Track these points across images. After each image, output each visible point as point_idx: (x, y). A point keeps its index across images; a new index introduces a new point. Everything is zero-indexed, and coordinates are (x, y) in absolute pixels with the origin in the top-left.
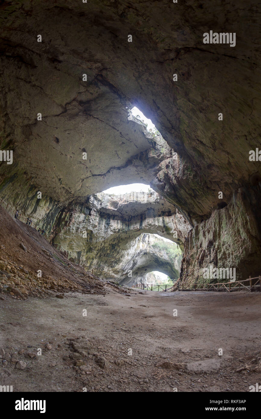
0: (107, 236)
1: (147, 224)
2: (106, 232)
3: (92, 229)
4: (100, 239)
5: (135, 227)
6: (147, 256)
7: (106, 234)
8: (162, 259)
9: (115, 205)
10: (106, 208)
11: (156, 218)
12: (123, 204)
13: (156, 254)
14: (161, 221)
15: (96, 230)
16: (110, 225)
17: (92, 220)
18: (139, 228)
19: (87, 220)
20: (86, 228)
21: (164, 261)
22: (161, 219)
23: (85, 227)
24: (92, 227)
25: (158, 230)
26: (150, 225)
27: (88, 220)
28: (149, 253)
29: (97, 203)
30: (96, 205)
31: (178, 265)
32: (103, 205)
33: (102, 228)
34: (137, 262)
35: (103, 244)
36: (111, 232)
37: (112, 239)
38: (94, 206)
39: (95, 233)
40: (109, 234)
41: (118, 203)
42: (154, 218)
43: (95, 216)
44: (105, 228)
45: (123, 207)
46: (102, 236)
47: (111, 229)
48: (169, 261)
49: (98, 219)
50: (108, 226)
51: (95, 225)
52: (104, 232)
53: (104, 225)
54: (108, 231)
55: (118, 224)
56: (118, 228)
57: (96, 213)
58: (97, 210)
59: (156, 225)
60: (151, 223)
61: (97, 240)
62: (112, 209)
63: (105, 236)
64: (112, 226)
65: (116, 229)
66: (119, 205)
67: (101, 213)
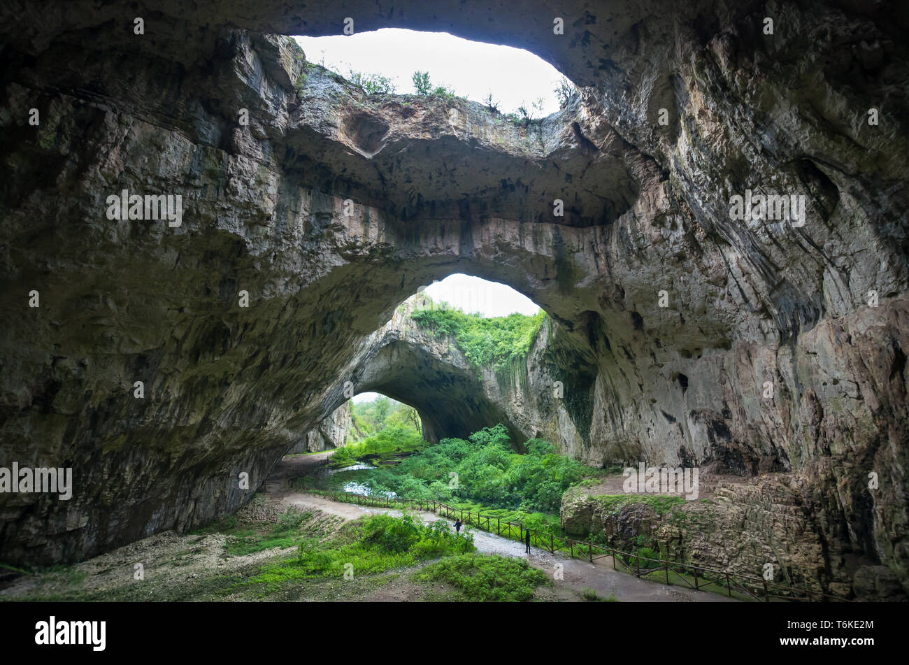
0: (315, 272)
1: (493, 241)
2: (309, 256)
3: (242, 234)
4: (282, 288)
5: (440, 246)
6: (395, 353)
7: (308, 265)
8: (446, 365)
9: (366, 133)
10: (323, 136)
11: (530, 226)
12: (413, 135)
13: (425, 348)
14: (548, 241)
15: (267, 237)
16: (333, 222)
17: (246, 183)
18: (457, 253)
19: (212, 174)
20: (207, 218)
21: (452, 371)
22: (549, 230)
23: (203, 212)
24: (241, 217)
25: (528, 270)
26: (505, 247)
27: (222, 181)
28: (405, 343)
30: (269, 103)
31: (497, 388)
32: (308, 118)
33: (296, 233)
34: (361, 375)
35: (290, 309)
36: (334, 257)
37: (331, 290)
38: (256, 109)
39: (257, 254)
40: (324, 267)
41: (387, 128)
42: (522, 222)
43: (257, 161)
44: (310, 232)
45: (409, 150)
46: (292, 271)
47: (336, 244)
48: (467, 373)
49: (273, 180)
50: (321, 227)
51: (259, 210)
52: (301, 254)
53: (305, 220)
54: (319, 248)
55: (368, 221)
56: (370, 244)
57: (263, 148)
58: (267, 134)
59: (526, 251)
60: (508, 240)
61: (265, 292)
62: (349, 149)
63: (305, 273)
64: (341, 229)
65: (358, 244)
66: (387, 137)
67: (289, 152)
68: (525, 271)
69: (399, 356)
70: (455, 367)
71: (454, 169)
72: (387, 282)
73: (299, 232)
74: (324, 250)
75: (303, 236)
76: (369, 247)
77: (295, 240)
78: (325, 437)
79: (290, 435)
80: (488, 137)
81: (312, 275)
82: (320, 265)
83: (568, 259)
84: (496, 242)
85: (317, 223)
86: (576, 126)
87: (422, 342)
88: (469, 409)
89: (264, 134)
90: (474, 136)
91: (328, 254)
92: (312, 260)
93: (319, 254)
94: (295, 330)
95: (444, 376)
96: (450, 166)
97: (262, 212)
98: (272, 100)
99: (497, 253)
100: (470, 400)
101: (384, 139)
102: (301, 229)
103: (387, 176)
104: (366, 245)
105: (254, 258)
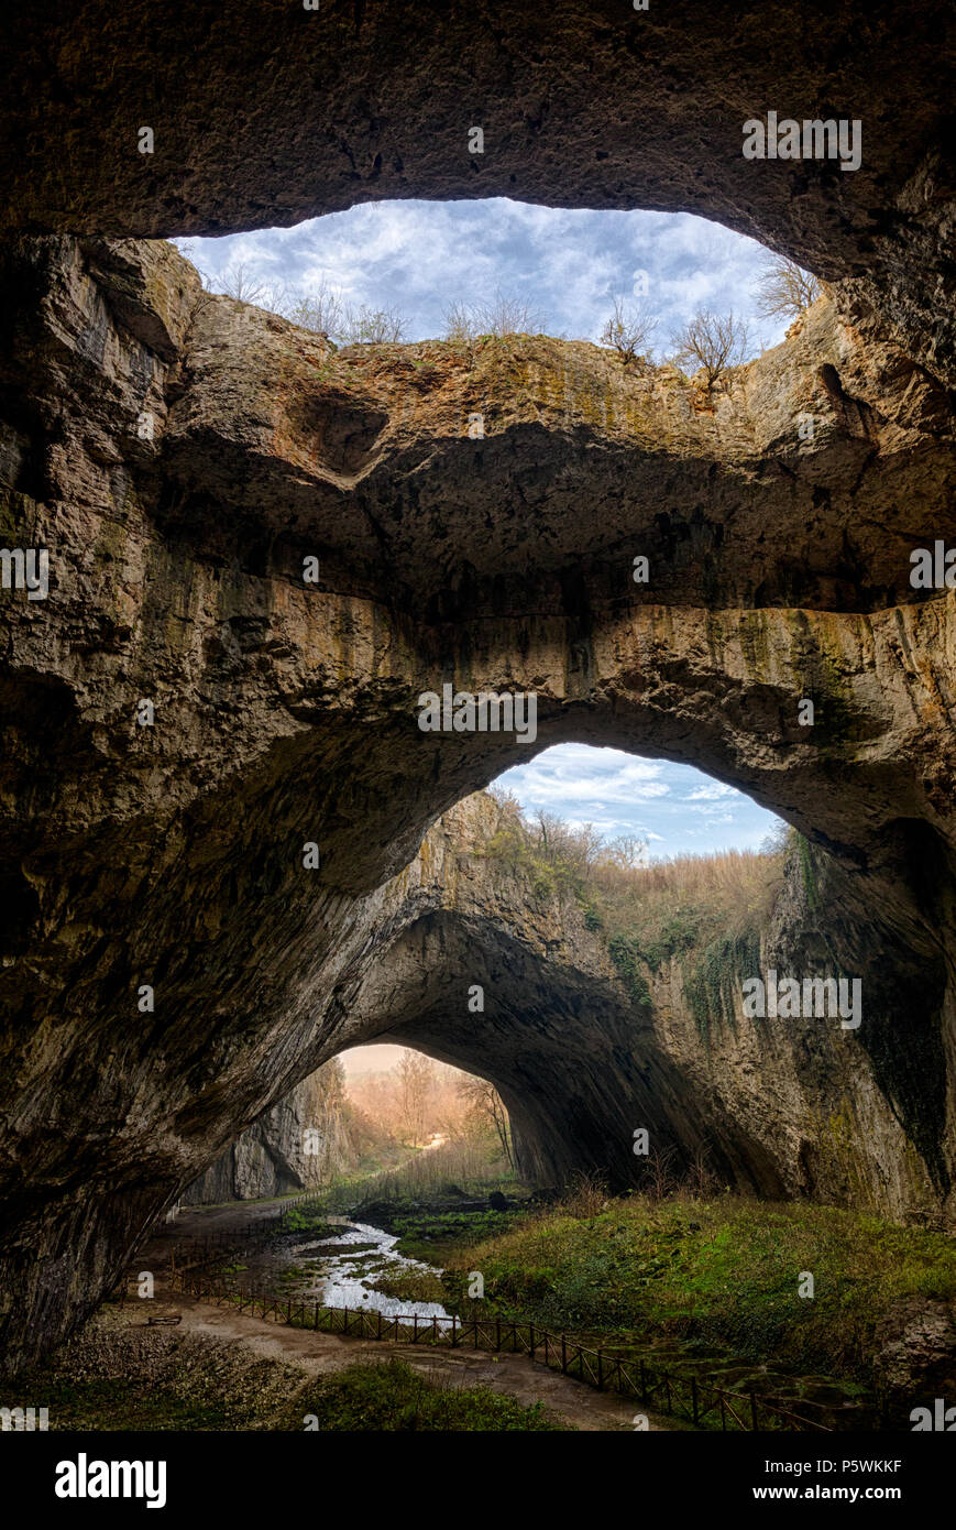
0: (231, 754)
1: (646, 658)
3: (67, 673)
4: (157, 792)
5: (519, 677)
6: (433, 941)
7: (216, 737)
8: (558, 970)
9: (340, 433)
10: (242, 448)
11: (734, 616)
12: (442, 431)
13: (505, 928)
14: (781, 650)
15: (121, 677)
16: (270, 636)
18: (560, 693)
21: (574, 984)
22: (781, 625)
24: (63, 636)
25: (737, 724)
26: (677, 671)
28: (455, 917)
29: (128, 372)
30: (123, 385)
31: (691, 1026)
32: (207, 410)
33: (186, 667)
34: (353, 998)
35: (176, 840)
36: (274, 715)
37: (271, 793)
38: (96, 400)
39: (100, 717)
40: (253, 740)
41: (384, 420)
42: (712, 610)
43: (98, 513)
44: (220, 662)
45: (436, 465)
46: (180, 753)
47: (278, 688)
48: (609, 986)
49: (135, 553)
50: (244, 650)
51: (103, 620)
52: (200, 713)
53: (209, 636)
54: (240, 697)
55: (349, 631)
56: (356, 682)
57: (112, 483)
58: (121, 451)
59: (728, 679)
60: (681, 655)
61: (118, 802)
62: (300, 472)
63: (208, 757)
64: (288, 651)
65: (328, 684)
66: (384, 439)
67: (170, 491)
68: (728, 727)
69: (442, 951)
70: (579, 975)
71: (544, 499)
72: (402, 768)
73: (195, 663)
74: (251, 701)
75: (205, 673)
76: (354, 689)
77: (186, 681)
78: (275, 1157)
79: (185, 1151)
80: (616, 418)
81: (226, 761)
82: (243, 735)
83: (838, 692)
84: (653, 662)
85: (234, 641)
86: (829, 374)
87: (498, 912)
88: (622, 1080)
89: (114, 452)
90: (582, 419)
91: (259, 708)
92: (225, 727)
93: (240, 711)
94: (189, 891)
95: (555, 997)
96: (532, 493)
97: (111, 624)
98: (129, 380)
99: (655, 686)
100: (623, 1056)
101: (378, 444)
102: (200, 659)
103: (390, 527)
104: (347, 686)
105: (94, 726)
